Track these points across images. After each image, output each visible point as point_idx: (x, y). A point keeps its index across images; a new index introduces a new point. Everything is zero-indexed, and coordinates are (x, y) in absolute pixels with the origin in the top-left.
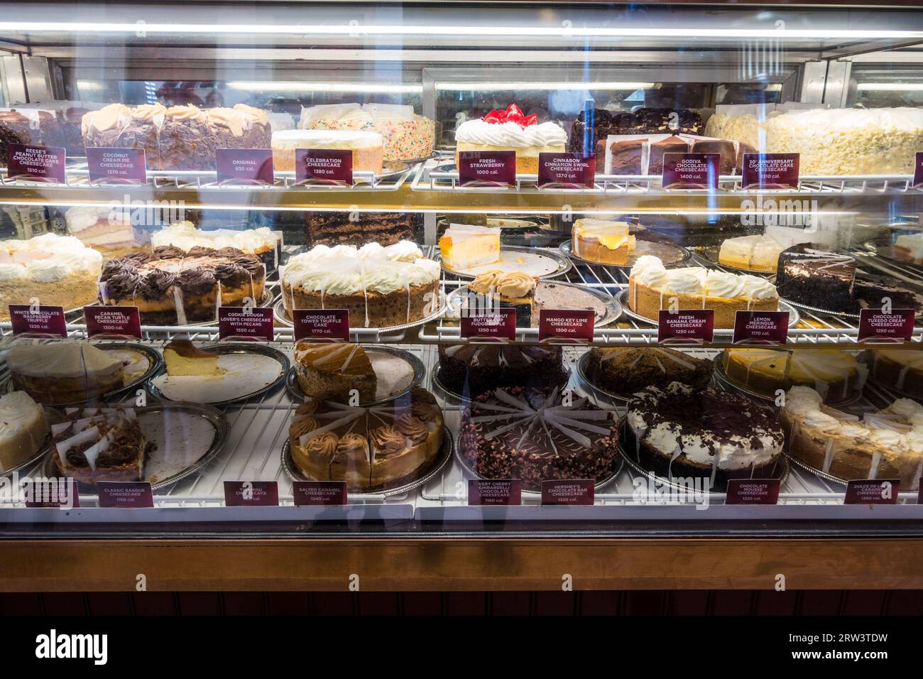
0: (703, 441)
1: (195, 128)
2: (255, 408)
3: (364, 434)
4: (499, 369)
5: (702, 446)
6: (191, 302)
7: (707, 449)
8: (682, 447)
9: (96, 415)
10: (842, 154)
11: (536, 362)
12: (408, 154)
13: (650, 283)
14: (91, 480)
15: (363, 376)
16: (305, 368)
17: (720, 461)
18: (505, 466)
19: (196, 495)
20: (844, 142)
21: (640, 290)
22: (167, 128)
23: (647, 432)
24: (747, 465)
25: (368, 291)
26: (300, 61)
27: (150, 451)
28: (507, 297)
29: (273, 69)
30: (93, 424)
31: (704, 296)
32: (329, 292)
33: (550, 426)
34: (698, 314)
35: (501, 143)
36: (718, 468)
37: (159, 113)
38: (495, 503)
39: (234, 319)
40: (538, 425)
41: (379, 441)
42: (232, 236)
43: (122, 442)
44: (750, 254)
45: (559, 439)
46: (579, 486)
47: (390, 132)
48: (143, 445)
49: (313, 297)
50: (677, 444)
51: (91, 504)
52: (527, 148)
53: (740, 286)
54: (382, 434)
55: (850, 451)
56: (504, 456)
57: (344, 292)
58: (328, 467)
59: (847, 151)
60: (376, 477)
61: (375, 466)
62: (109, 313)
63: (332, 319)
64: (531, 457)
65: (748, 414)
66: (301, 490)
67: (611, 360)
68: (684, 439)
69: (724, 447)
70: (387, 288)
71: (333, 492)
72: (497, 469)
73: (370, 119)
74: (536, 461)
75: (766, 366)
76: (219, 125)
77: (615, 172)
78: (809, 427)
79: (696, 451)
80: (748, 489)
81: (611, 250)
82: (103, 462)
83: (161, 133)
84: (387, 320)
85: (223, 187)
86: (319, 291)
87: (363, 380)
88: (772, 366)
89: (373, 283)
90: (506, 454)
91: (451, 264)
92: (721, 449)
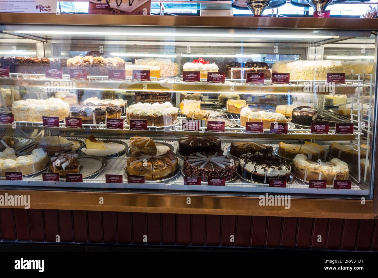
0: (262, 167)
1: (102, 63)
2: (115, 159)
3: (151, 162)
4: (198, 147)
5: (262, 169)
6: (98, 118)
7: (263, 169)
8: (255, 169)
9: (65, 155)
10: (306, 74)
11: (211, 145)
12: (169, 74)
13: (245, 115)
14: (63, 174)
15: (152, 148)
16: (133, 145)
17: (268, 173)
18: (196, 174)
19: (97, 180)
20: (306, 71)
21: (242, 118)
22: (94, 63)
23: (245, 165)
24: (276, 175)
25: (154, 115)
26: (136, 45)
27: (81, 168)
28: (198, 118)
29: (126, 48)
30: (64, 158)
31: (262, 119)
32: (141, 115)
33: (213, 163)
34: (258, 123)
35: (196, 69)
36: (267, 176)
37: (91, 59)
38: (192, 184)
39: (111, 122)
40: (209, 162)
41: (156, 164)
42: (111, 101)
43: (73, 163)
44: (286, 110)
45: (215, 166)
46: (220, 179)
47: (163, 67)
48: (79, 166)
49: (136, 116)
50: (254, 168)
51: (63, 181)
52: (204, 71)
53: (273, 116)
54: (157, 162)
55: (312, 172)
56: (196, 170)
57: (146, 115)
58: (139, 172)
59: (307, 73)
60: (154, 176)
61: (154, 172)
62: (73, 120)
63: (142, 123)
64: (205, 170)
65: (280, 161)
66: (130, 178)
67: (238, 146)
68: (256, 167)
69: (269, 169)
70: (160, 114)
71: (140, 179)
72: (194, 175)
73: (157, 63)
74: (207, 172)
75: (292, 150)
76: (109, 63)
77: (234, 78)
78: (300, 165)
79: (260, 170)
80: (276, 182)
81: (238, 109)
82: (67, 168)
83: (92, 65)
84: (160, 125)
85: (110, 81)
86: (138, 115)
87: (152, 149)
88: (294, 149)
89: (155, 112)
90: (197, 169)
91: (183, 112)
92: (268, 170)
